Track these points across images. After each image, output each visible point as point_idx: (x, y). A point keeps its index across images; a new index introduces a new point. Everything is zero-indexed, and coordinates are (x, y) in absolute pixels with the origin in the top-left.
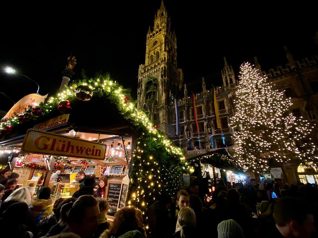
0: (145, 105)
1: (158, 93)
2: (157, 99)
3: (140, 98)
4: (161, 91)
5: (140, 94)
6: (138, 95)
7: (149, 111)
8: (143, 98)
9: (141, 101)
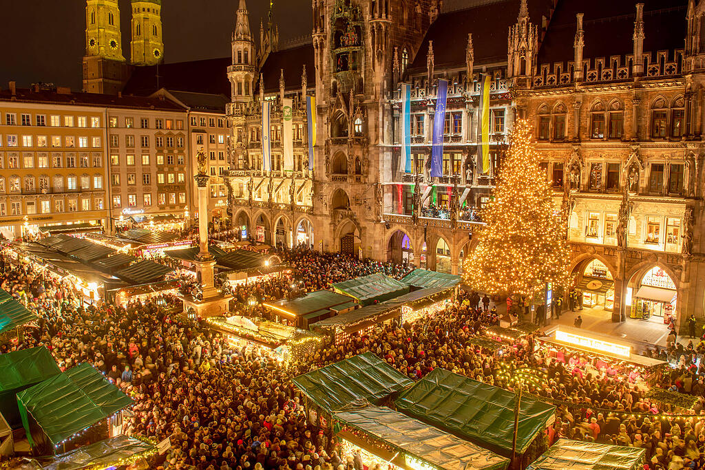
0: (335, 84)
1: (363, 59)
2: (363, 76)
3: (321, 60)
4: (370, 54)
5: (321, 48)
6: (316, 52)
7: (342, 110)
8: (329, 62)
9: (324, 68)
